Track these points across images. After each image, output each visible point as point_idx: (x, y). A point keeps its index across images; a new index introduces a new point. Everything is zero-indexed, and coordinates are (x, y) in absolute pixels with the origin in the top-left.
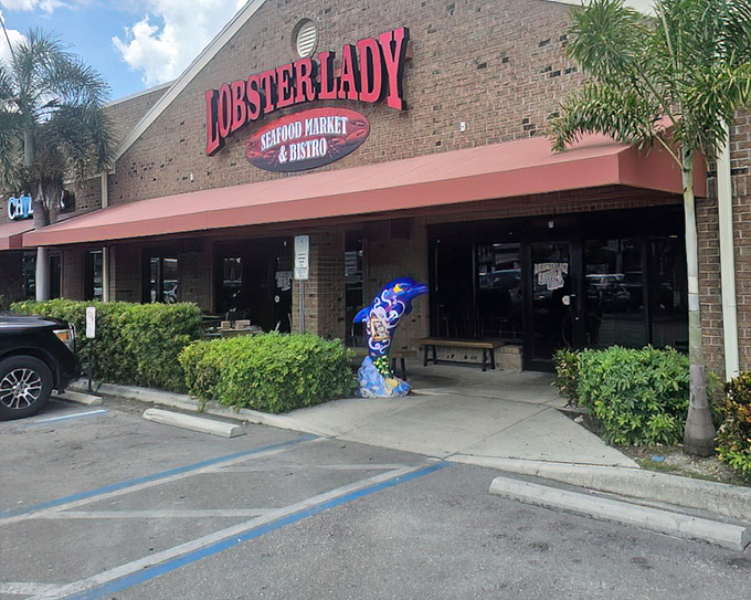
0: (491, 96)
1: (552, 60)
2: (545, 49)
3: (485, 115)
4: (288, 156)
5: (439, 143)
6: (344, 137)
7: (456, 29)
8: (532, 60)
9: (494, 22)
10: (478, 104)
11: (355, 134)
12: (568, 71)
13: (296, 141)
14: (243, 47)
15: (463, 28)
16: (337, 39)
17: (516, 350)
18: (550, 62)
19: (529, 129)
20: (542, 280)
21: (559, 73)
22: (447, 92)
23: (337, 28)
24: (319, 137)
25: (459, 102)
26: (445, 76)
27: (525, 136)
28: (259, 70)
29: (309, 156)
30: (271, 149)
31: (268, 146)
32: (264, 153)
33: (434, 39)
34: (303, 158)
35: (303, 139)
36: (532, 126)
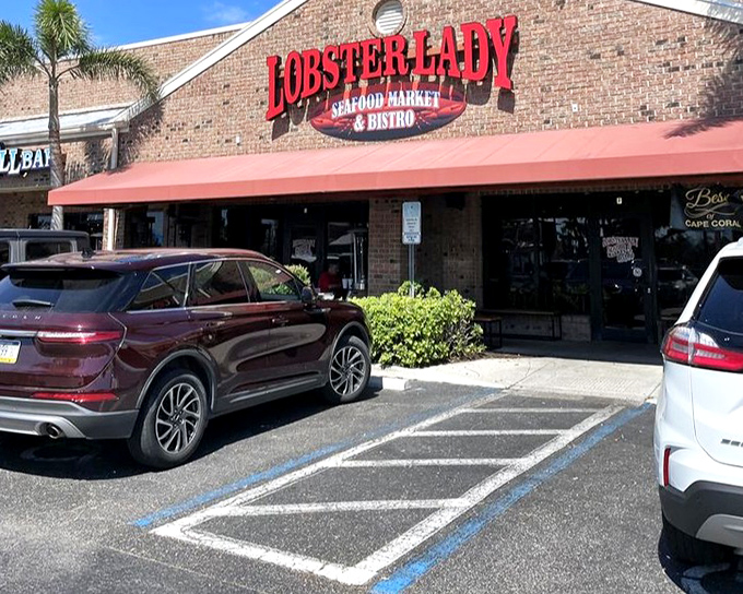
0: (606, 84)
1: (670, 57)
2: (662, 47)
3: (600, 99)
4: (366, 125)
5: (547, 122)
6: (436, 111)
7: (566, 22)
8: (649, 55)
9: (608, 20)
10: (591, 89)
11: (448, 109)
12: (687, 68)
13: (375, 111)
14: (310, 18)
15: (574, 21)
16: (429, 20)
17: (585, 320)
18: (669, 58)
19: (647, 113)
20: (611, 253)
21: (677, 69)
22: (557, 76)
23: (429, 9)
24: (405, 109)
25: (570, 86)
26: (555, 61)
27: (644, 121)
28: (331, 41)
29: (392, 126)
30: (345, 117)
31: (340, 114)
32: (335, 121)
33: (541, 29)
34: (385, 127)
35: (385, 108)
36: (651, 112)
